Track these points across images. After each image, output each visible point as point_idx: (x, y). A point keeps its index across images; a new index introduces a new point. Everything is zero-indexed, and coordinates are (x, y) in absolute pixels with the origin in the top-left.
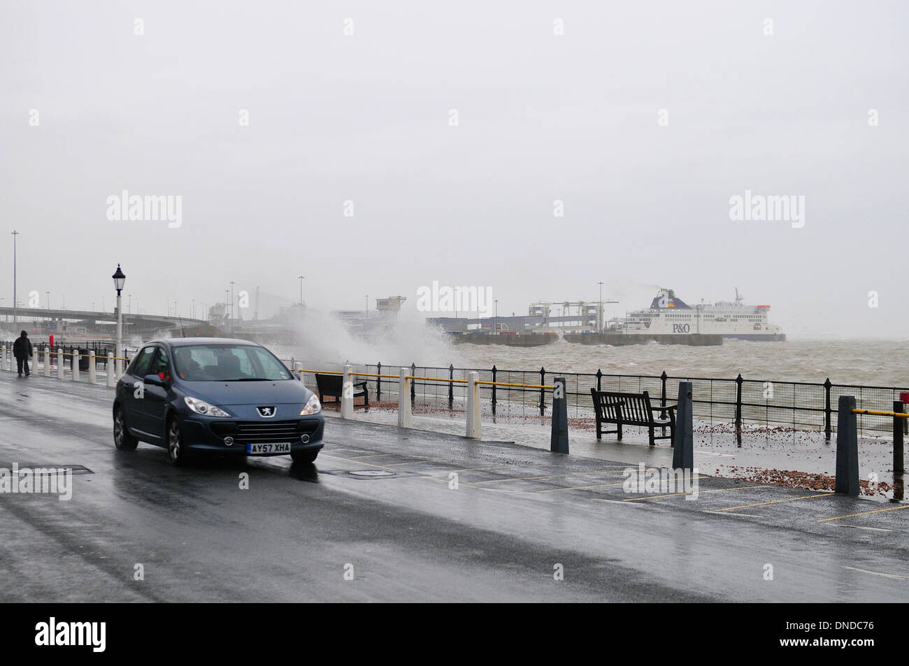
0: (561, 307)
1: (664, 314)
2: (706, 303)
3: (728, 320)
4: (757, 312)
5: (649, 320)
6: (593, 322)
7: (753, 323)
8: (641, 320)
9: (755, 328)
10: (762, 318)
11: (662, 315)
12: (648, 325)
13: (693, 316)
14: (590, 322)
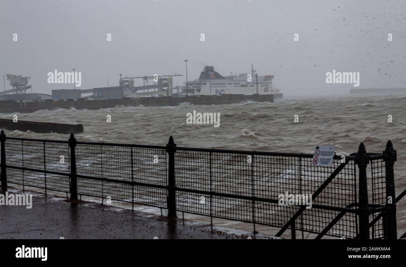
0: (142, 79)
1: (209, 83)
2: (234, 75)
3: (249, 86)
4: (265, 80)
5: (200, 87)
6: (166, 88)
7: (264, 88)
8: (194, 87)
9: (265, 91)
10: (269, 84)
11: (208, 84)
12: (199, 90)
13: (227, 84)
14: (164, 88)
